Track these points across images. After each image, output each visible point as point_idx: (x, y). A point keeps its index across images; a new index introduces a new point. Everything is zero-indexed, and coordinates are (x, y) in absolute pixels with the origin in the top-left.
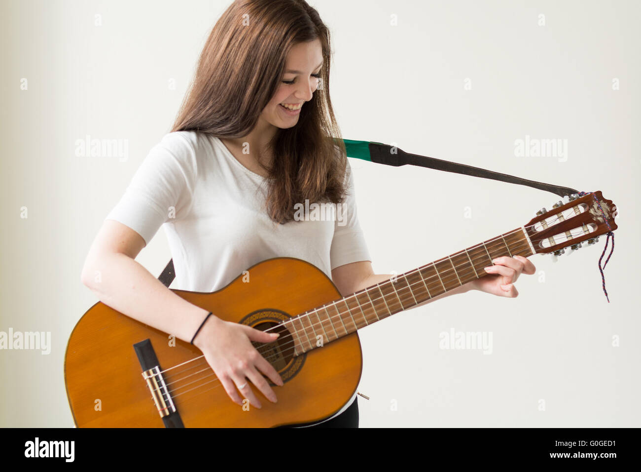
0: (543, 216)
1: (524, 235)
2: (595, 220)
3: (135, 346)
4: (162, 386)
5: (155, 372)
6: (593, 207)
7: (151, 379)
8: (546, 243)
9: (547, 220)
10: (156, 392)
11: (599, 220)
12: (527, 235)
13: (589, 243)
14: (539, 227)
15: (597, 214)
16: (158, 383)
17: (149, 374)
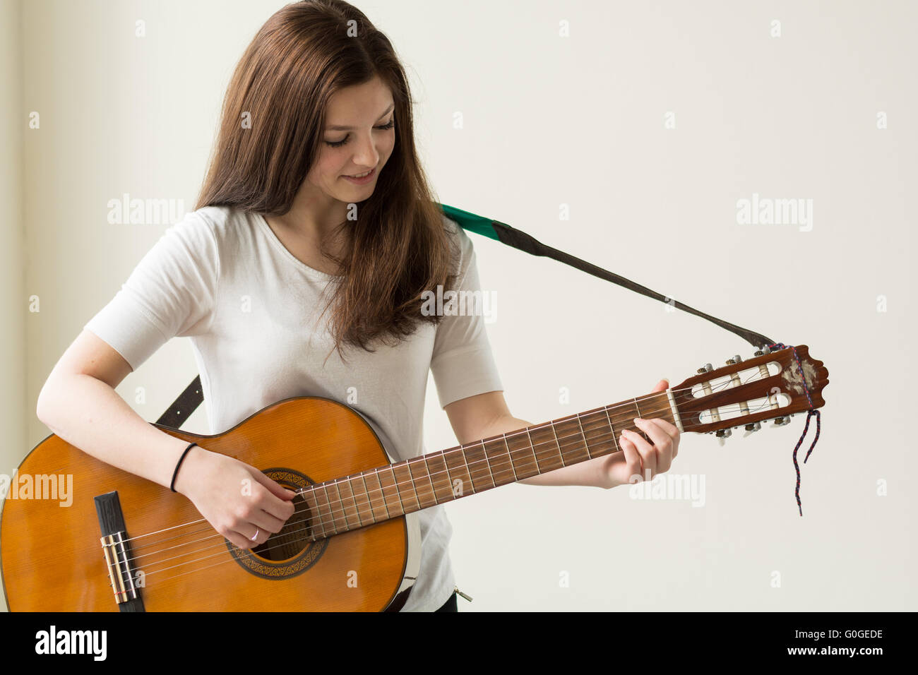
0: (706, 376)
1: (668, 401)
2: (789, 389)
3: (96, 498)
4: (123, 560)
5: (116, 539)
6: (790, 370)
7: (109, 549)
8: (706, 417)
9: (713, 383)
10: (114, 568)
11: (795, 391)
12: (672, 404)
13: (776, 423)
14: (699, 392)
15: (795, 381)
16: (118, 555)
17: (108, 541)
